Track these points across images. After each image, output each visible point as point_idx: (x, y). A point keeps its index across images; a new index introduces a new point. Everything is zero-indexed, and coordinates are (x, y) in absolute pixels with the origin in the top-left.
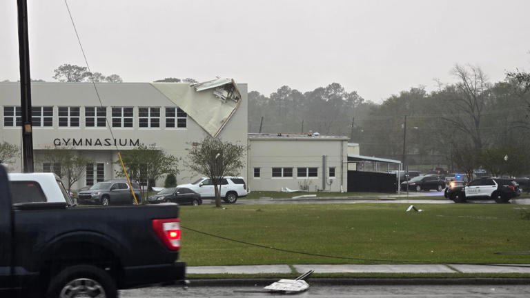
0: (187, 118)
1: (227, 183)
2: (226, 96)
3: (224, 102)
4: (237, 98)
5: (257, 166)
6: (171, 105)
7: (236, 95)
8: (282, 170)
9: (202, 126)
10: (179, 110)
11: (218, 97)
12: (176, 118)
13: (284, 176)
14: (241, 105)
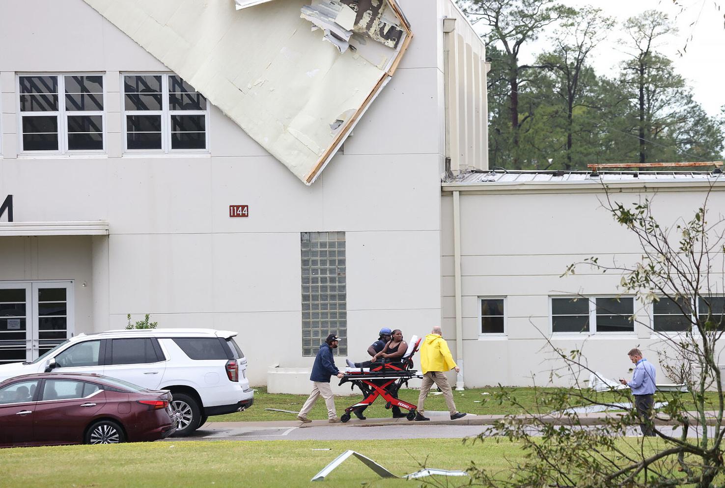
0: (207, 113)
1: (161, 357)
2: (350, 26)
3: (345, 47)
4: (394, 34)
5: (492, 291)
6: (143, 65)
7: (388, 20)
8: (592, 306)
9: (265, 142)
10: (177, 82)
11: (320, 31)
12: (166, 114)
13: (600, 328)
14: (411, 61)
